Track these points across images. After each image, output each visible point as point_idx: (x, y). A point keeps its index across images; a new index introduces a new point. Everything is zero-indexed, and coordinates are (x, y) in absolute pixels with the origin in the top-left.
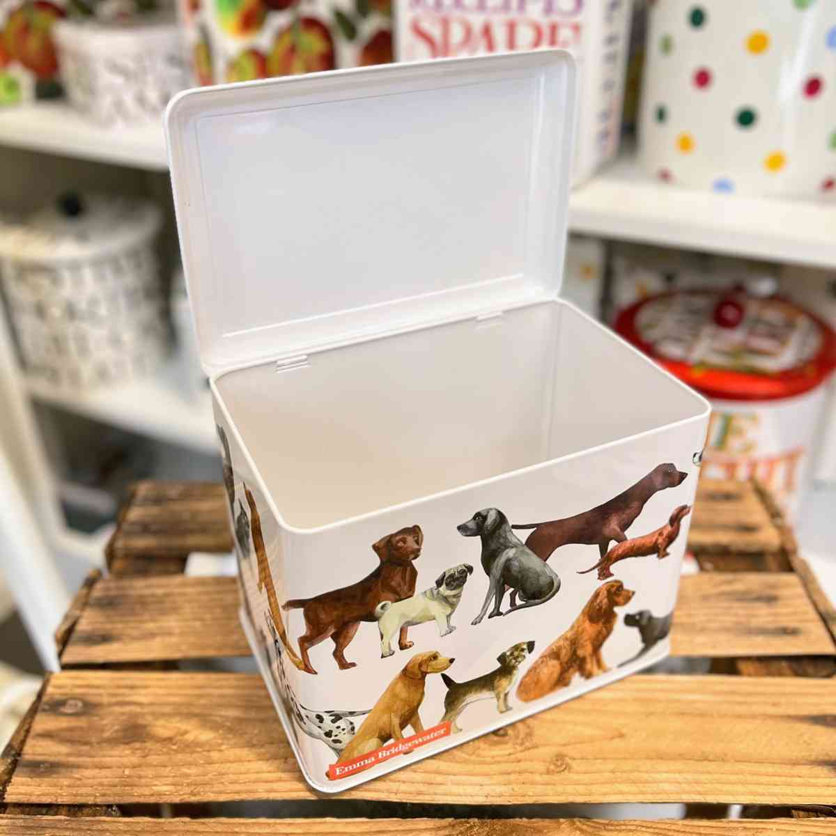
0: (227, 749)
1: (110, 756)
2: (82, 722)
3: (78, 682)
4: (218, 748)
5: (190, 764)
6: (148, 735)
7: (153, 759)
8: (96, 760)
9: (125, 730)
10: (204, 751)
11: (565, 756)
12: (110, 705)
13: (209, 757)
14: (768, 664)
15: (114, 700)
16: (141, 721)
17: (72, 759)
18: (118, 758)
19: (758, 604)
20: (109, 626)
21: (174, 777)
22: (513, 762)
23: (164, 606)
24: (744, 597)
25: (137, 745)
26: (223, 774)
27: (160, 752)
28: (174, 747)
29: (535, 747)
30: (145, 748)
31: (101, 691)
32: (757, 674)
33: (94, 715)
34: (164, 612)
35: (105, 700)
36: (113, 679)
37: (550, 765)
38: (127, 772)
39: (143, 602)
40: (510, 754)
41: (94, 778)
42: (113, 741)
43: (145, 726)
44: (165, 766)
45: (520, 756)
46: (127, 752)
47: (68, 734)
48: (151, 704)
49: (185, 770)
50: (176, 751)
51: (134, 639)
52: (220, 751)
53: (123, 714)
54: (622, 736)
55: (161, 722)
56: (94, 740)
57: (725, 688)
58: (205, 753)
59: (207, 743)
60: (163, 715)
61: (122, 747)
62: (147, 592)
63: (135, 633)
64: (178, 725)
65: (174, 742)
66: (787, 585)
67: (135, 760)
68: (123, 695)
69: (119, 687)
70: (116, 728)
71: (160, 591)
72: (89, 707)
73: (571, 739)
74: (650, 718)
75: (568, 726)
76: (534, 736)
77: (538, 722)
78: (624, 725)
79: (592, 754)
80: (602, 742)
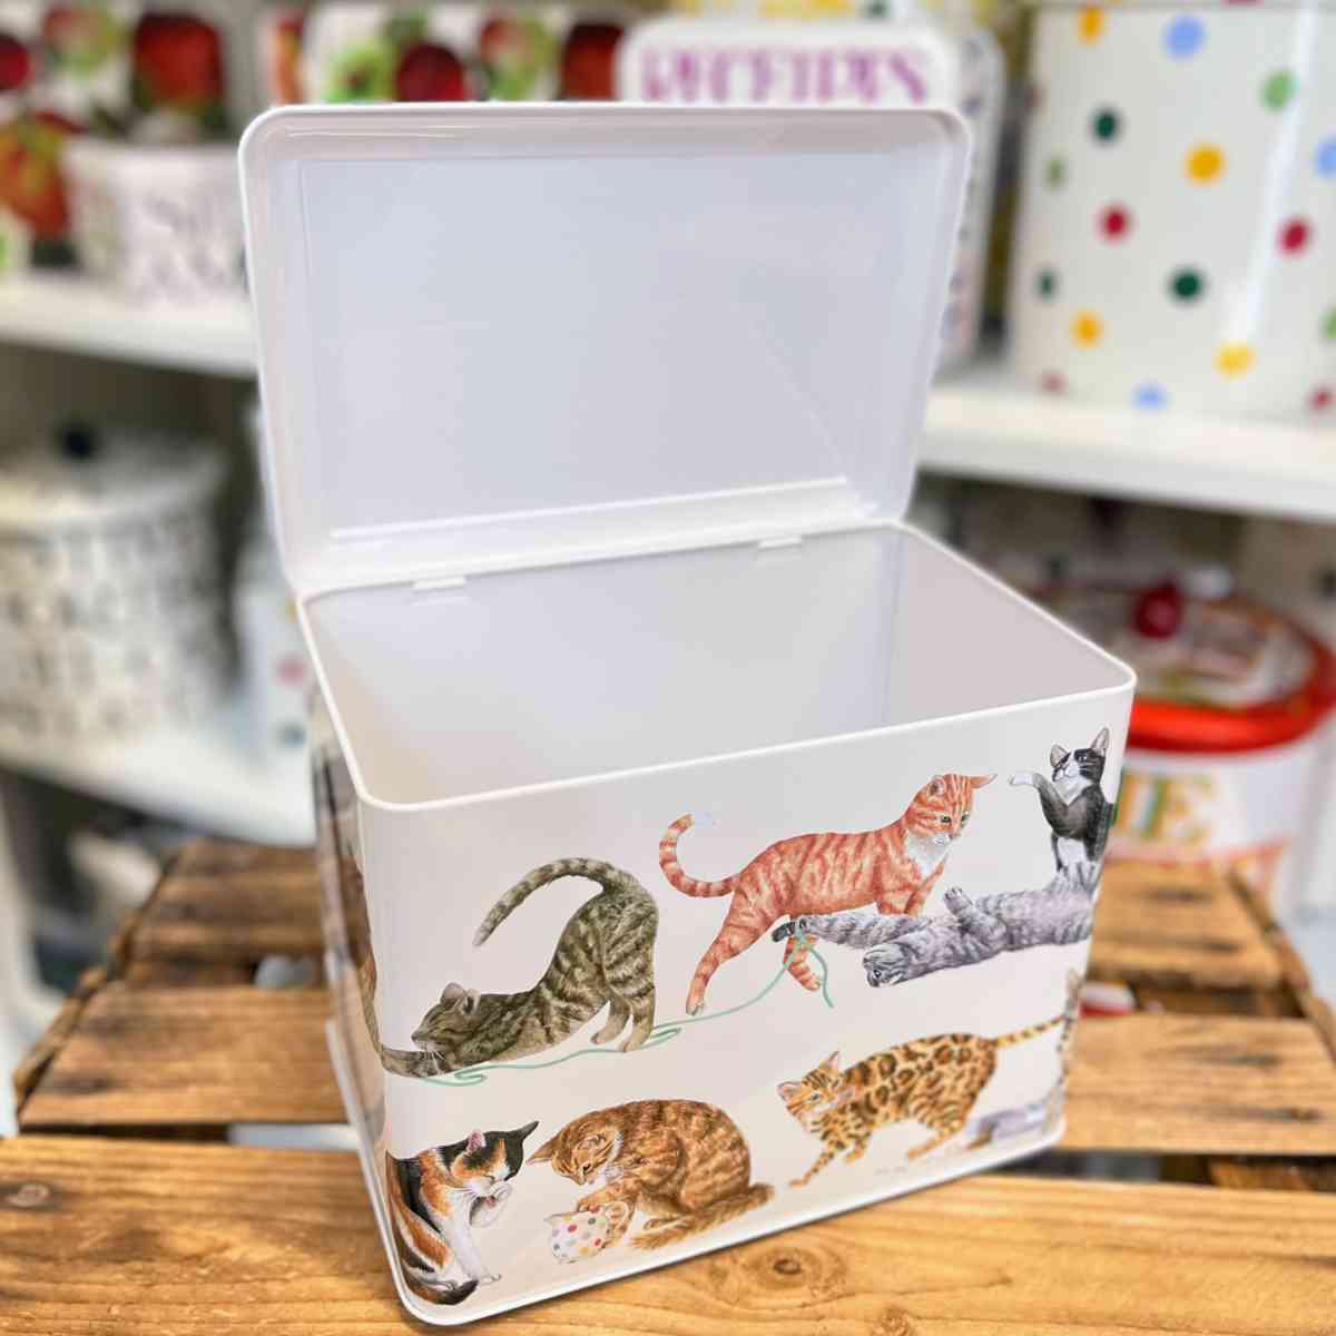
0: (297, 1278)
1: (88, 1283)
2: (44, 1222)
3: (45, 1155)
4: (282, 1276)
5: (228, 1303)
6: (159, 1247)
7: (164, 1290)
8: (63, 1288)
9: (118, 1239)
10: (256, 1279)
11: (904, 1312)
12: (97, 1195)
13: (264, 1290)
14: (1265, 1168)
15: (103, 1187)
16: (148, 1226)
17: (19, 1285)
18: (102, 1287)
19: (1244, 1069)
20: (109, 1065)
21: (197, 1322)
22: (809, 1319)
23: (206, 1035)
24: (1219, 1056)
25: (138, 1265)
26: (287, 1322)
27: (177, 1280)
28: (204, 1272)
29: (850, 1294)
30: (152, 1270)
31: (85, 1171)
32: (1246, 1186)
33: (66, 1212)
34: (207, 1046)
35: (89, 1186)
36: (105, 1153)
37: (876, 1327)
38: (115, 1311)
39: (173, 1029)
40: (804, 1305)
41: (56, 1317)
42: (97, 1258)
43: (155, 1234)
44: (185, 1304)
45: (821, 1308)
46: (120, 1276)
47: (16, 1242)
48: (171, 1197)
49: (220, 1312)
50: (206, 1279)
51: (151, 1086)
52: (286, 1281)
53: (117, 1212)
54: (1006, 1281)
55: (185, 1228)
56: (62, 1253)
57: (1191, 1206)
58: (257, 1284)
59: (261, 1266)
60: (189, 1216)
61: (111, 1267)
62: (180, 1012)
63: (152, 1077)
64: (214, 1233)
65: (204, 1260)
66: (1295, 1040)
67: (131, 1290)
68: (120, 1180)
69: (115, 1166)
70: (104, 1234)
71: (203, 1012)
72: (59, 1199)
73: (914, 1283)
74: (1057, 1253)
75: (910, 1261)
76: (847, 1275)
77: (854, 1251)
78: (1010, 1262)
79: (953, 1311)
80: (971, 1291)
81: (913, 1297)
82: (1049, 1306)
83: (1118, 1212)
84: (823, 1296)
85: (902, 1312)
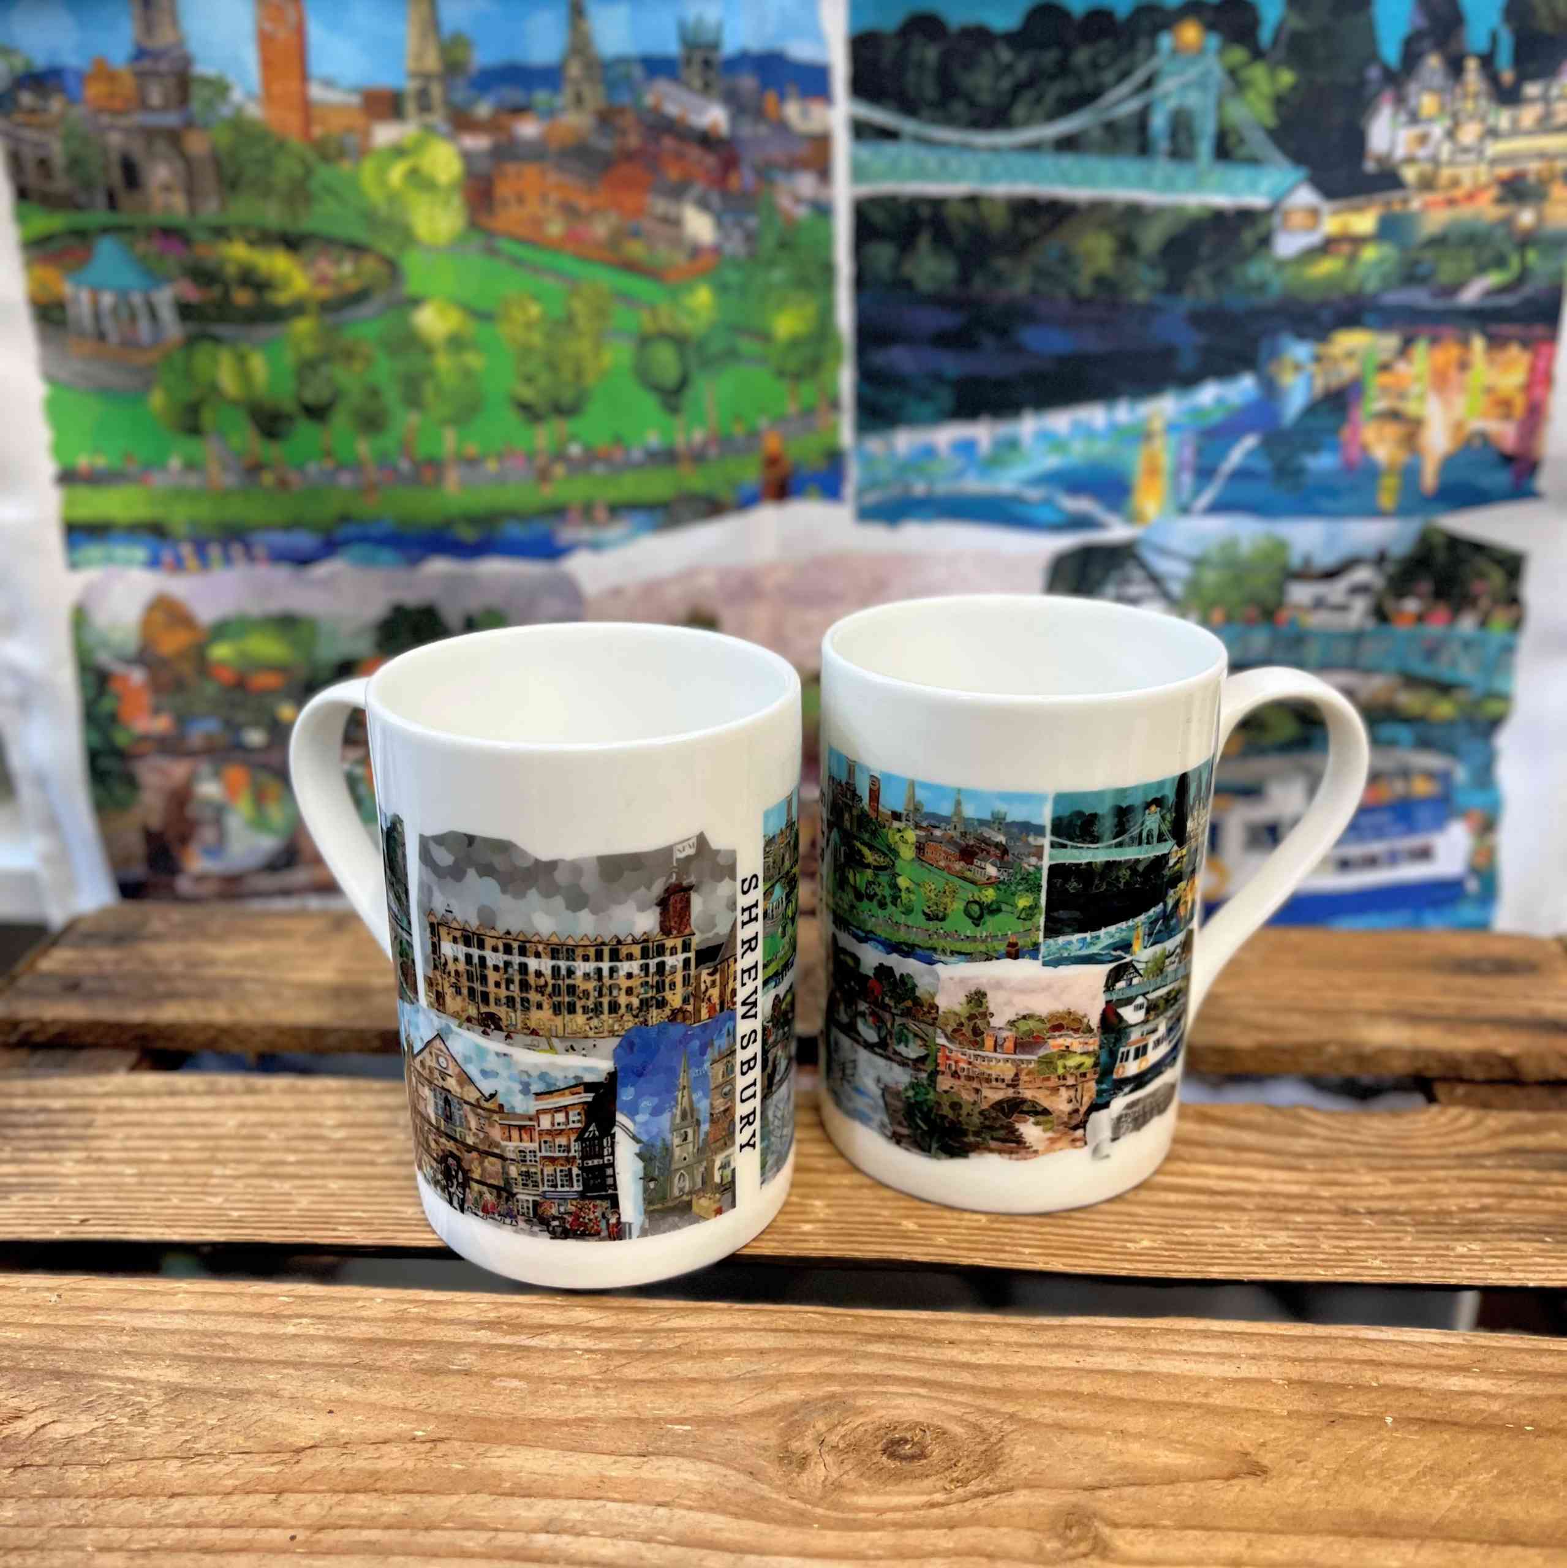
4: (95, 1459)
10: (53, 1464)
11: (1095, 1515)
13: (61, 1479)
26: (88, 1526)
29: (1005, 1490)
37: (1047, 1538)
40: (930, 1506)
45: (958, 1510)
54: (1258, 1471)
73: (1111, 1473)
74: (1340, 1431)
75: (1104, 1440)
76: (1002, 1462)
77: (1014, 1427)
78: (1263, 1444)
79: (1173, 1514)
80: (1203, 1485)
81: (1105, 1494)
82: (1330, 1508)
83: (1434, 1372)
84: (960, 1491)
85: (1089, 1518)
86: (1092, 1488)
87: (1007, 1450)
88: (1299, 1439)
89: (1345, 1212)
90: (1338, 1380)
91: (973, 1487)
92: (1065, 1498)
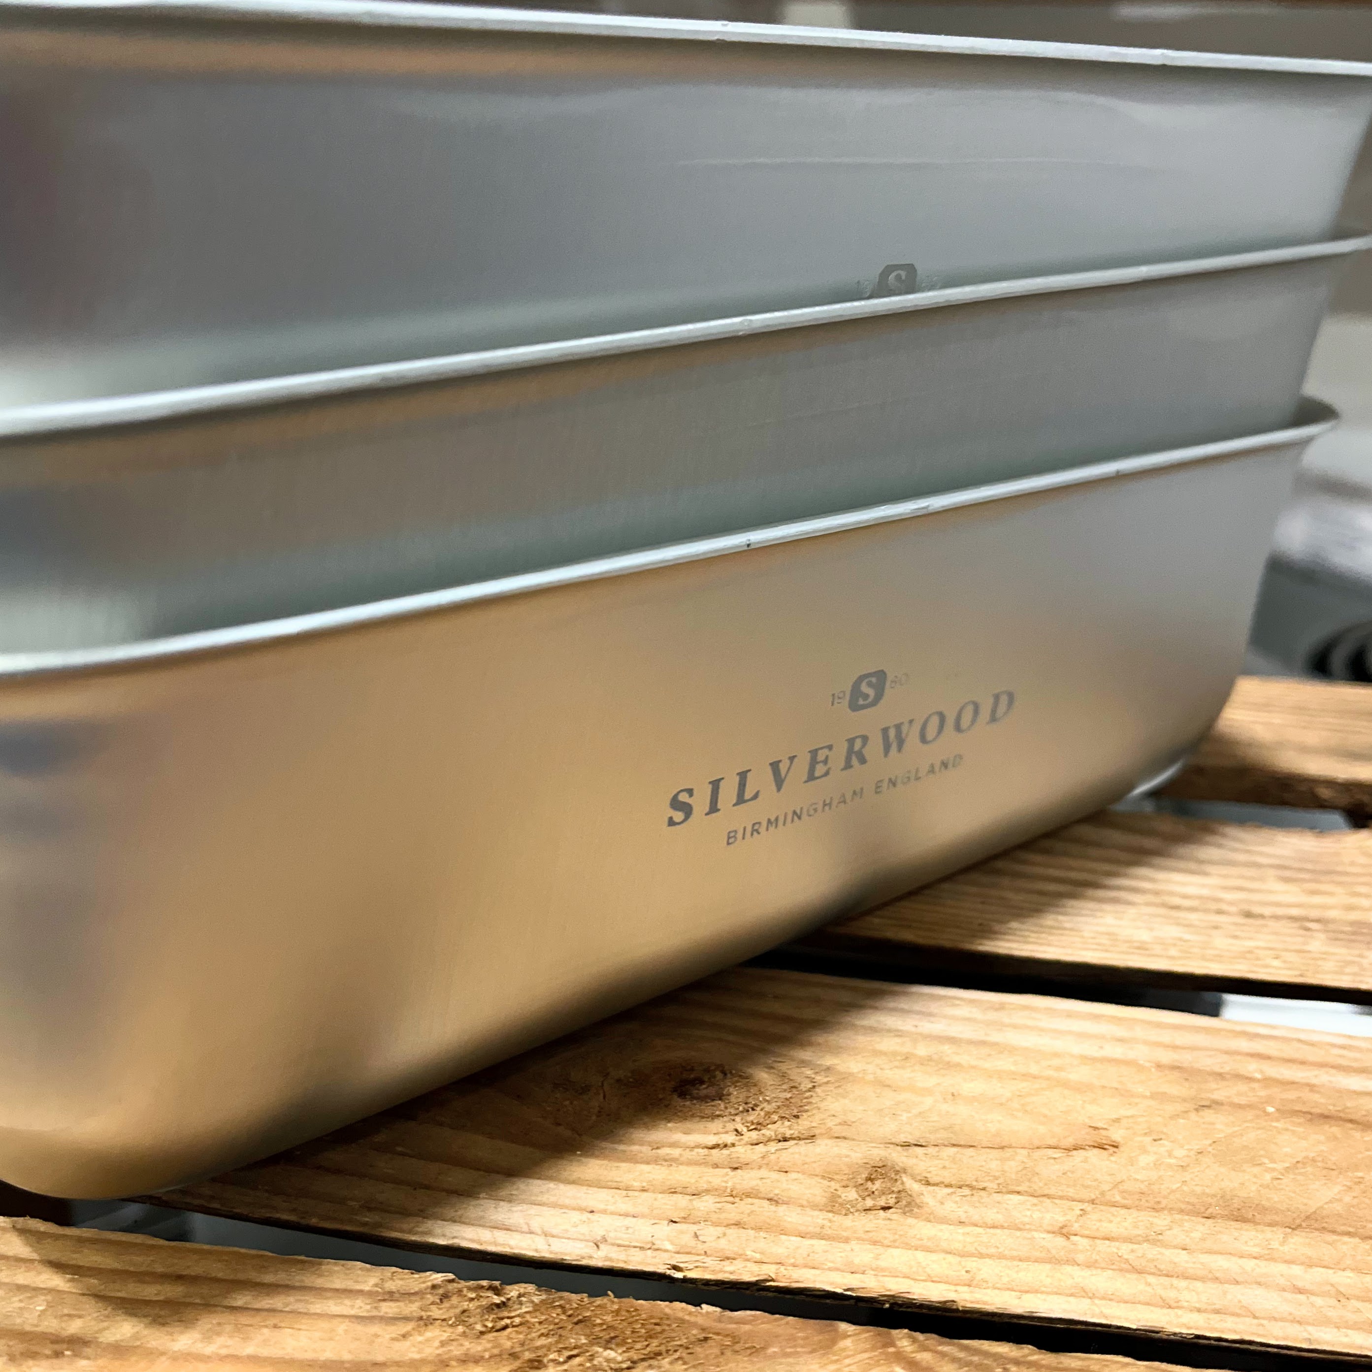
11: (905, 1171)
22: (716, 1166)
29: (805, 1137)
37: (845, 1188)
40: (716, 1147)
45: (742, 1152)
54: (1107, 1146)
73: (930, 1133)
74: (1208, 1115)
75: (929, 1101)
76: (807, 1111)
77: (828, 1079)
78: (1117, 1120)
79: (996, 1178)
80: (1038, 1154)
81: (923, 1152)
82: (1185, 1188)
83: (1333, 1071)
84: (754, 1135)
85: (897, 1172)
86: (907, 1145)
87: (813, 1100)
88: (1159, 1119)
89: (1248, 915)
90: (1217, 1069)
91: (768, 1132)
92: (875, 1152)
